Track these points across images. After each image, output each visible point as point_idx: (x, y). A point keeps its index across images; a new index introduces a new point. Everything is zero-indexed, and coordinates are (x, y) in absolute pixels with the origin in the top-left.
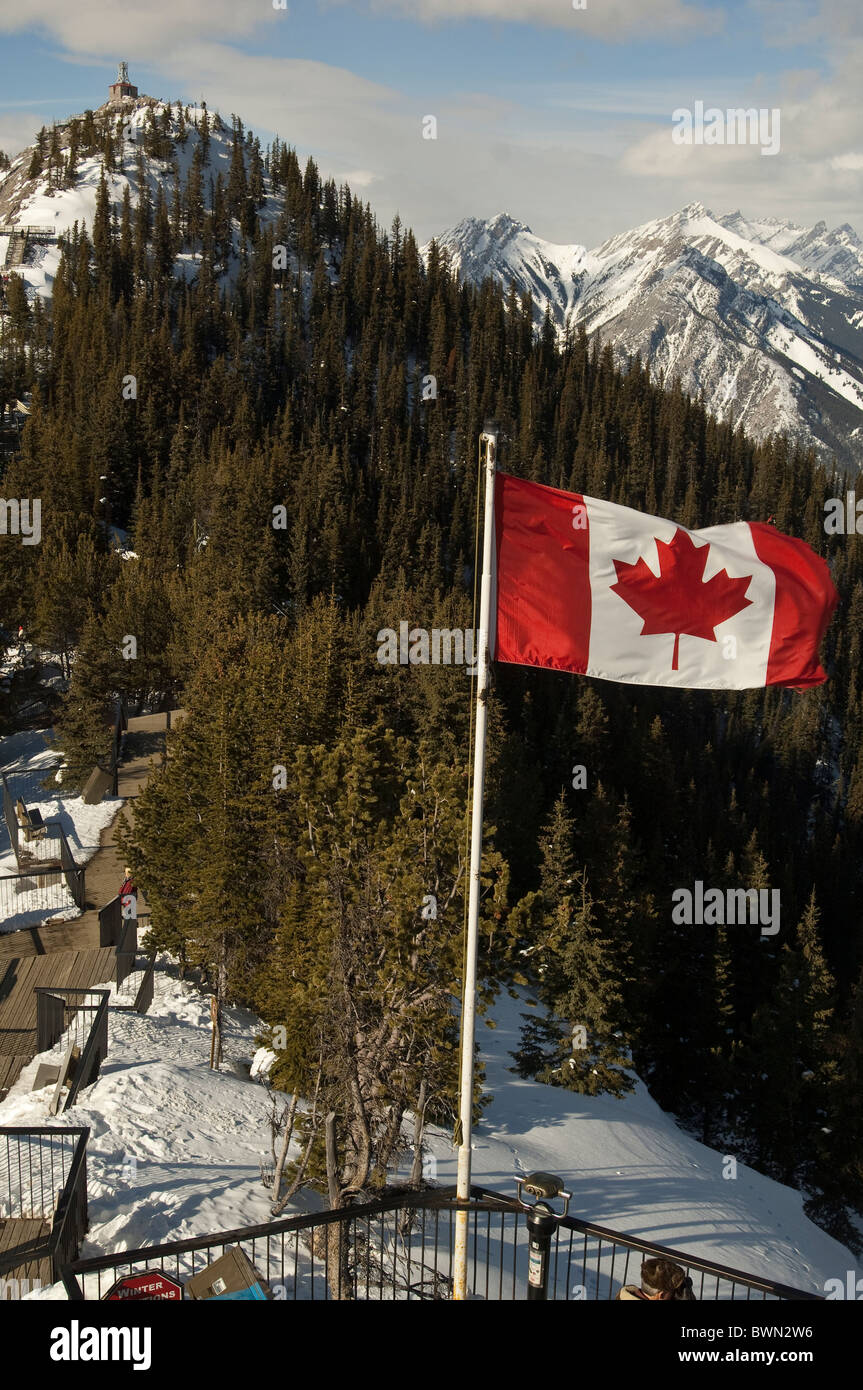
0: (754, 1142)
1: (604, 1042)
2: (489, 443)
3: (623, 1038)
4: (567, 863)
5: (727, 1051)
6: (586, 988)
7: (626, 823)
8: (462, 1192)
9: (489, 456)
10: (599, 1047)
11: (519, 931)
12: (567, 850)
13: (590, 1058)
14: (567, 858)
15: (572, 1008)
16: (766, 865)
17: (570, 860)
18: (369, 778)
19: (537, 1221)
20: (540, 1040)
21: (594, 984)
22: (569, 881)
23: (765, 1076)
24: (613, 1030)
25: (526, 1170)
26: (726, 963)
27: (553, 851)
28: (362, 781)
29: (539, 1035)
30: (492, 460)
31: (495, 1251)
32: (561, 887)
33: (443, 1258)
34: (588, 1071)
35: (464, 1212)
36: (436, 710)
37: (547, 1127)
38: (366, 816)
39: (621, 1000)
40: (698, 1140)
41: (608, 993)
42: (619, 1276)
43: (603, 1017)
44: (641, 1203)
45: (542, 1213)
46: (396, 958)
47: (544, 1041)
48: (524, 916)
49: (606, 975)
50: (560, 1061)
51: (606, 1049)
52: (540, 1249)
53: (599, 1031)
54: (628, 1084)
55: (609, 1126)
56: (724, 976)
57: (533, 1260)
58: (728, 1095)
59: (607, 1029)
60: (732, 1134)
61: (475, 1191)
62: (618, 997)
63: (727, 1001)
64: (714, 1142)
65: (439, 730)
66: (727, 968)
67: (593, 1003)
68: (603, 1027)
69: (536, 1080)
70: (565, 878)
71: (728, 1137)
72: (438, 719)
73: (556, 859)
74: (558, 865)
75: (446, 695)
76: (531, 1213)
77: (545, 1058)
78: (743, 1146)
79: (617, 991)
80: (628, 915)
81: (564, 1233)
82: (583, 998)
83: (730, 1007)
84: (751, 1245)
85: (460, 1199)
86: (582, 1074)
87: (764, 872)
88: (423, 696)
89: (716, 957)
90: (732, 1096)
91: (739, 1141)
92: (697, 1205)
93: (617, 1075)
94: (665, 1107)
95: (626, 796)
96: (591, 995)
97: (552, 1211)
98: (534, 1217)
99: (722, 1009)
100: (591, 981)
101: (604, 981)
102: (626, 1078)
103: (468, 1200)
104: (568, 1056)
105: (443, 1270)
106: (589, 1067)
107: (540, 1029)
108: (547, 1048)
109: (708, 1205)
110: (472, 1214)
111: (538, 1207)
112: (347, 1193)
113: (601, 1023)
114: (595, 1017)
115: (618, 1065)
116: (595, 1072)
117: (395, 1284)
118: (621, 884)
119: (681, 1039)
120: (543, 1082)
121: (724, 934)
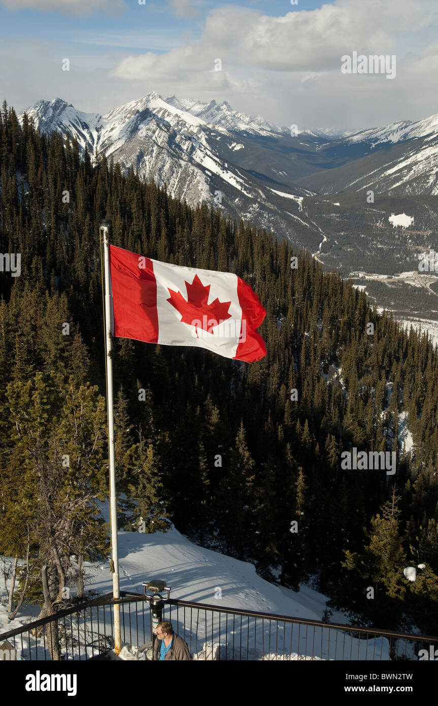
0: (225, 542)
1: (155, 506)
2: (105, 231)
3: (164, 504)
4: (126, 422)
5: (209, 502)
6: (145, 483)
7: (150, 398)
8: (116, 595)
9: (105, 237)
10: (153, 510)
12: (126, 415)
13: (149, 516)
14: (126, 419)
15: (139, 493)
16: (218, 411)
17: (127, 419)
18: (45, 397)
19: (155, 603)
20: (124, 510)
21: (149, 479)
22: (128, 430)
23: (227, 511)
24: (160, 500)
25: (129, 575)
26: (205, 460)
27: (119, 416)
28: (42, 398)
29: (124, 508)
30: (106, 239)
31: (133, 620)
32: (125, 433)
33: (108, 627)
34: (149, 522)
35: (118, 605)
36: (53, 352)
37: (135, 553)
38: (45, 416)
39: (163, 486)
40: (198, 545)
41: (156, 483)
42: (181, 620)
43: (155, 495)
44: (185, 582)
45: (157, 599)
46: (69, 485)
47: (126, 510)
49: (154, 474)
50: (135, 519)
51: (157, 511)
52: (157, 617)
53: (153, 502)
54: (169, 527)
55: (165, 548)
56: (204, 467)
57: (154, 622)
58: (211, 523)
59: (157, 501)
60: (214, 541)
61: (122, 594)
62: (161, 484)
63: (207, 478)
64: (206, 545)
65: (56, 362)
66: (205, 463)
67: (149, 489)
68: (155, 500)
69: (125, 530)
70: (126, 428)
71: (213, 542)
72: (55, 357)
73: (121, 420)
74: (122, 423)
75: (58, 344)
76: (151, 600)
77: (128, 518)
78: (220, 546)
79: (159, 481)
80: (157, 443)
81: (167, 606)
82: (144, 487)
83: (208, 481)
84: (237, 594)
85: (115, 599)
86: (146, 524)
87: (218, 415)
88: (46, 346)
89: (200, 458)
90: (213, 523)
91: (218, 544)
92: (211, 578)
93: (163, 521)
94: (182, 531)
95: (149, 385)
96: (148, 485)
97: (162, 598)
98: (153, 602)
99: (205, 482)
100: (147, 479)
101: (153, 478)
102: (167, 523)
103: (119, 598)
104: (139, 516)
105: (108, 633)
106: (149, 520)
107: (124, 505)
108: (129, 513)
109: (215, 577)
110: (121, 605)
111: (155, 597)
112: (55, 604)
113: (154, 498)
114: (151, 496)
115: (163, 517)
116: (153, 522)
117: (80, 644)
118: (153, 428)
119: (185, 499)
120: (128, 530)
121: (203, 447)
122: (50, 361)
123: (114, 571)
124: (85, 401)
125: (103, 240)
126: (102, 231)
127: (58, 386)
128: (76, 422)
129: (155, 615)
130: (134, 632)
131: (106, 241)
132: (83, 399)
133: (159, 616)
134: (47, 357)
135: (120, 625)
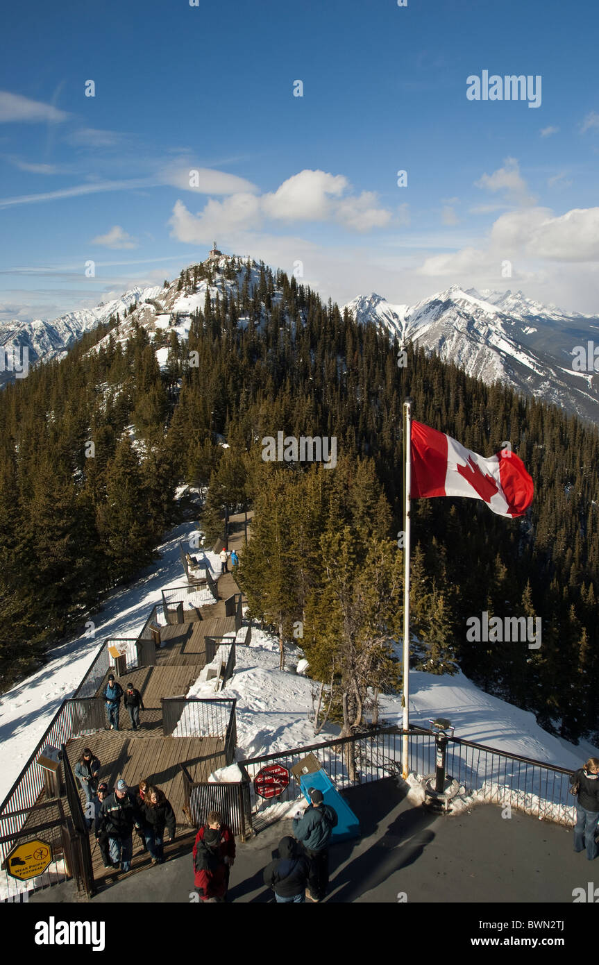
0: (508, 691)
1: (445, 651)
2: (408, 407)
3: (453, 650)
4: (422, 573)
5: (495, 652)
6: (437, 629)
7: (444, 554)
8: (405, 727)
9: (408, 412)
10: (442, 654)
11: (421, 612)
12: (422, 568)
13: (439, 659)
15: (431, 638)
16: (506, 569)
17: (423, 571)
18: (352, 547)
19: (440, 739)
20: (417, 652)
21: (440, 626)
22: (423, 581)
23: (511, 662)
24: (449, 646)
26: (492, 613)
27: (416, 568)
28: (349, 549)
29: (416, 650)
30: (409, 414)
31: (420, 749)
32: (420, 583)
33: (398, 753)
34: (439, 665)
35: (406, 736)
36: (361, 508)
38: (351, 564)
39: (452, 633)
40: (483, 690)
41: (446, 631)
42: (463, 756)
43: (445, 641)
45: (442, 736)
46: (368, 625)
47: (419, 652)
48: (423, 605)
49: (445, 623)
50: (426, 661)
51: (446, 655)
53: (443, 647)
54: (456, 671)
57: (438, 756)
58: (496, 671)
59: (446, 646)
60: (498, 688)
61: (411, 726)
62: (450, 632)
64: (490, 691)
65: (363, 517)
67: (440, 635)
68: (444, 645)
69: (417, 670)
70: (421, 579)
71: (497, 690)
72: (363, 512)
73: (417, 572)
74: (418, 574)
75: (365, 502)
76: (437, 736)
77: (419, 659)
78: (503, 693)
79: (449, 629)
80: (449, 595)
81: (450, 743)
82: (435, 633)
85: (405, 730)
86: (436, 666)
87: (506, 573)
88: (355, 503)
90: (498, 671)
91: (502, 691)
93: (451, 666)
94: (468, 676)
95: (444, 542)
96: (439, 632)
97: (446, 735)
98: (438, 738)
100: (438, 626)
101: (444, 625)
102: (455, 667)
103: (408, 730)
104: (430, 658)
105: (397, 760)
106: (439, 663)
107: (416, 647)
108: (421, 655)
110: (410, 737)
111: (440, 733)
112: (354, 727)
113: (444, 644)
114: (441, 641)
115: (451, 661)
116: (442, 665)
117: (372, 765)
118: (445, 581)
119: (473, 647)
120: (420, 670)
122: (358, 516)
123: (404, 706)
124: (385, 554)
125: (405, 415)
126: (405, 407)
127: (362, 539)
128: (377, 571)
129: (439, 750)
130: (420, 761)
131: (408, 416)
132: (384, 552)
133: (443, 751)
134: (356, 513)
135: (408, 753)
